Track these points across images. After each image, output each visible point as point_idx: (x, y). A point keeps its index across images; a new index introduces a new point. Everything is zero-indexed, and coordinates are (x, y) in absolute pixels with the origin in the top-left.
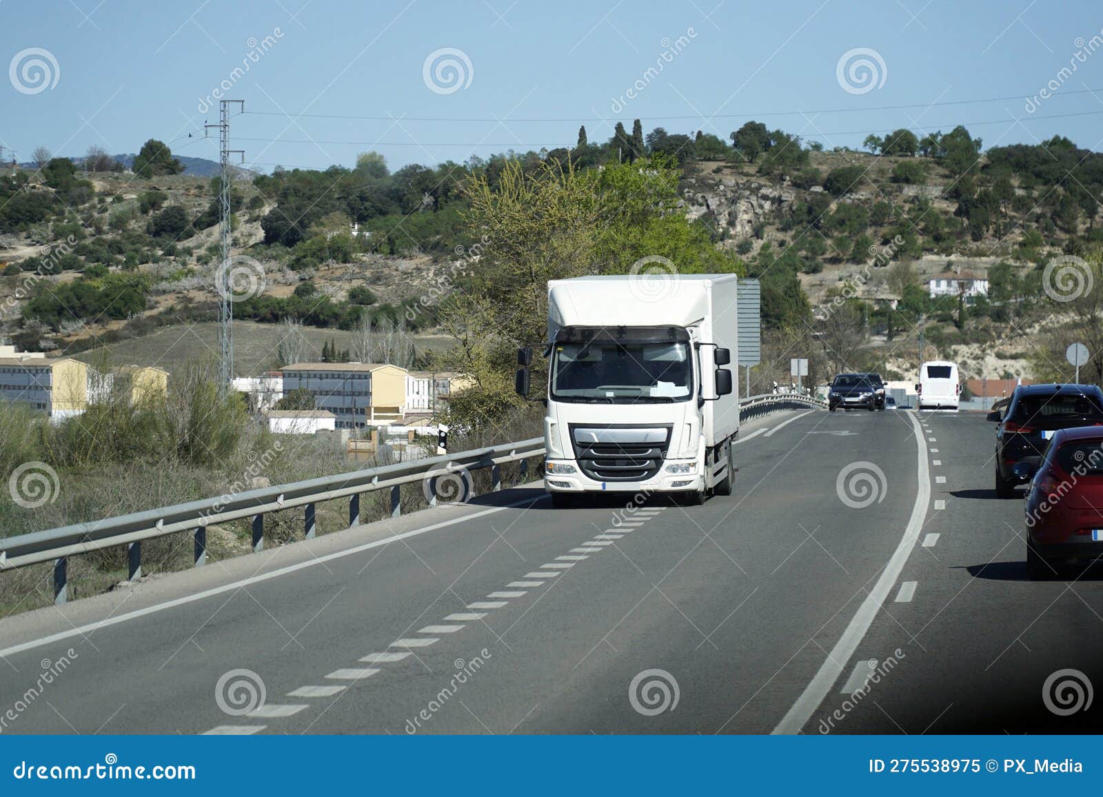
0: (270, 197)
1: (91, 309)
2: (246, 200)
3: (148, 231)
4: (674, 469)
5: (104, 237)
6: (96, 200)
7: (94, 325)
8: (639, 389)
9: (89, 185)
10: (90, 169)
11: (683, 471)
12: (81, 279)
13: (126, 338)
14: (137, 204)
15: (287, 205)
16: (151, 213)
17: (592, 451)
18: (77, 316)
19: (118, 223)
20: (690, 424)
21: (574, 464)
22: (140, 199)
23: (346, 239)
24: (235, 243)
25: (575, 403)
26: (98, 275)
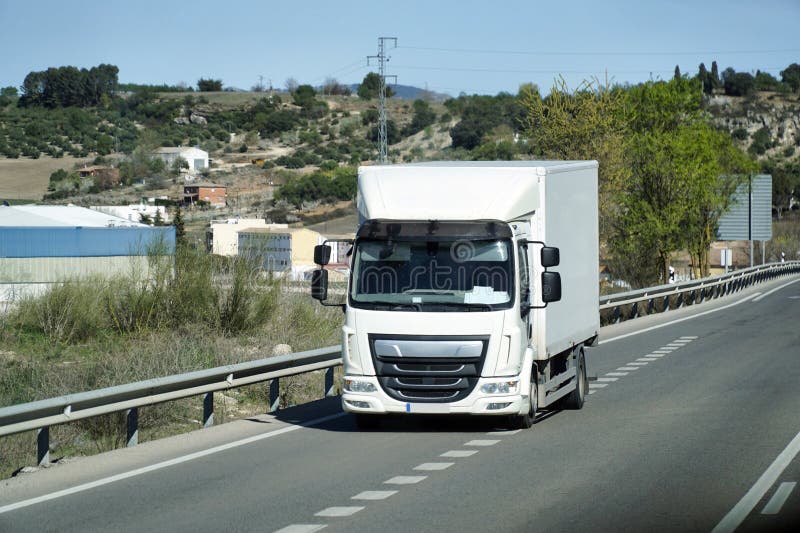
0: (455, 114)
1: (325, 193)
2: (439, 116)
3: (368, 137)
4: (491, 389)
5: (336, 141)
6: (330, 115)
7: (327, 205)
8: (452, 294)
9: (325, 105)
10: (326, 92)
11: (501, 391)
12: (319, 171)
13: (350, 214)
14: (360, 119)
15: (468, 120)
16: (370, 124)
17: (395, 366)
18: (314, 198)
19: (346, 132)
20: (509, 337)
21: (375, 381)
22: (362, 115)
23: (511, 144)
24: (431, 147)
25: (377, 309)
26: (331, 169)
